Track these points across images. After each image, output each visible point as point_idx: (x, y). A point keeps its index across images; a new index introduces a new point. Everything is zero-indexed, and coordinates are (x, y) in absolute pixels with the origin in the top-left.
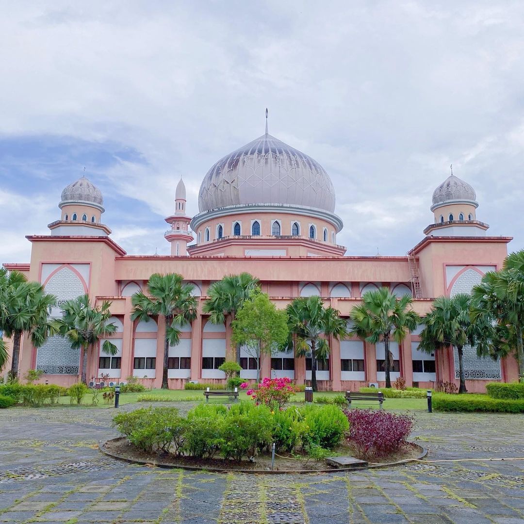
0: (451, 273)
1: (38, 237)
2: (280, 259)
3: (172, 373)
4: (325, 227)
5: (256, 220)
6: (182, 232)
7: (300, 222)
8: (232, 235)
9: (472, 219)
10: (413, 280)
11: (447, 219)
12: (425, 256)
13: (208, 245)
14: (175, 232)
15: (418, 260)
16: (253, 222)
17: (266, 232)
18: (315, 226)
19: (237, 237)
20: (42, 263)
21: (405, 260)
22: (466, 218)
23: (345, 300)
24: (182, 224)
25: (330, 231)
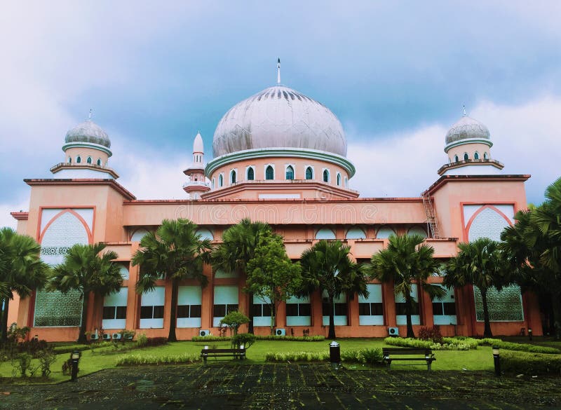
0: (469, 212)
1: (37, 181)
2: (294, 202)
3: (182, 323)
4: (338, 171)
5: (269, 164)
6: (199, 183)
7: (313, 166)
8: (246, 180)
9: (487, 158)
10: (429, 221)
11: (461, 158)
12: (441, 197)
13: (222, 190)
14: (193, 184)
15: (433, 201)
16: (266, 167)
17: (280, 177)
18: (329, 170)
19: (250, 182)
20: (43, 209)
21: (420, 201)
22: (481, 157)
23: (362, 242)
24: (199, 176)
25: (344, 176)
